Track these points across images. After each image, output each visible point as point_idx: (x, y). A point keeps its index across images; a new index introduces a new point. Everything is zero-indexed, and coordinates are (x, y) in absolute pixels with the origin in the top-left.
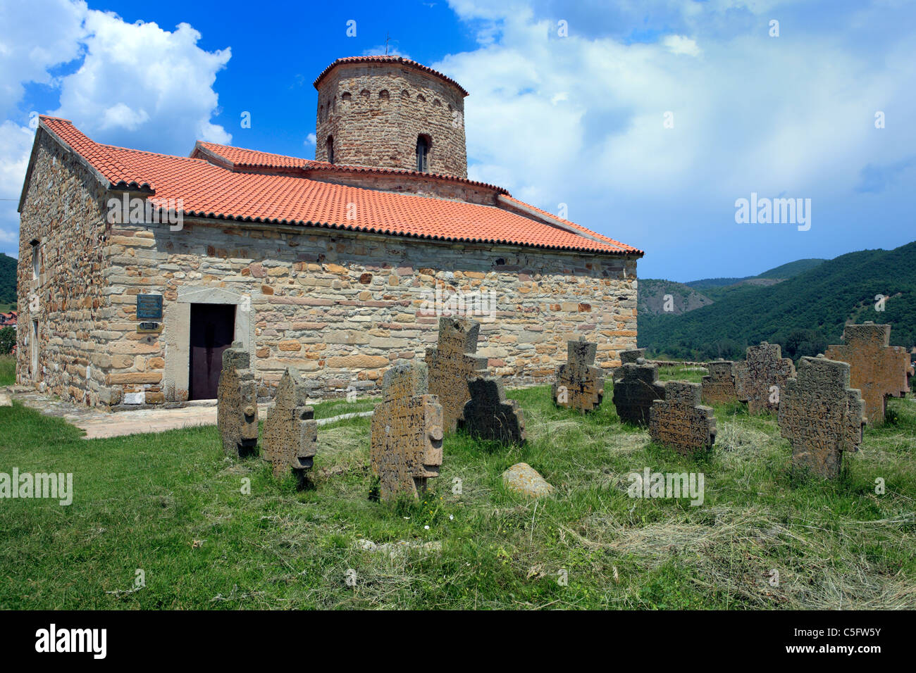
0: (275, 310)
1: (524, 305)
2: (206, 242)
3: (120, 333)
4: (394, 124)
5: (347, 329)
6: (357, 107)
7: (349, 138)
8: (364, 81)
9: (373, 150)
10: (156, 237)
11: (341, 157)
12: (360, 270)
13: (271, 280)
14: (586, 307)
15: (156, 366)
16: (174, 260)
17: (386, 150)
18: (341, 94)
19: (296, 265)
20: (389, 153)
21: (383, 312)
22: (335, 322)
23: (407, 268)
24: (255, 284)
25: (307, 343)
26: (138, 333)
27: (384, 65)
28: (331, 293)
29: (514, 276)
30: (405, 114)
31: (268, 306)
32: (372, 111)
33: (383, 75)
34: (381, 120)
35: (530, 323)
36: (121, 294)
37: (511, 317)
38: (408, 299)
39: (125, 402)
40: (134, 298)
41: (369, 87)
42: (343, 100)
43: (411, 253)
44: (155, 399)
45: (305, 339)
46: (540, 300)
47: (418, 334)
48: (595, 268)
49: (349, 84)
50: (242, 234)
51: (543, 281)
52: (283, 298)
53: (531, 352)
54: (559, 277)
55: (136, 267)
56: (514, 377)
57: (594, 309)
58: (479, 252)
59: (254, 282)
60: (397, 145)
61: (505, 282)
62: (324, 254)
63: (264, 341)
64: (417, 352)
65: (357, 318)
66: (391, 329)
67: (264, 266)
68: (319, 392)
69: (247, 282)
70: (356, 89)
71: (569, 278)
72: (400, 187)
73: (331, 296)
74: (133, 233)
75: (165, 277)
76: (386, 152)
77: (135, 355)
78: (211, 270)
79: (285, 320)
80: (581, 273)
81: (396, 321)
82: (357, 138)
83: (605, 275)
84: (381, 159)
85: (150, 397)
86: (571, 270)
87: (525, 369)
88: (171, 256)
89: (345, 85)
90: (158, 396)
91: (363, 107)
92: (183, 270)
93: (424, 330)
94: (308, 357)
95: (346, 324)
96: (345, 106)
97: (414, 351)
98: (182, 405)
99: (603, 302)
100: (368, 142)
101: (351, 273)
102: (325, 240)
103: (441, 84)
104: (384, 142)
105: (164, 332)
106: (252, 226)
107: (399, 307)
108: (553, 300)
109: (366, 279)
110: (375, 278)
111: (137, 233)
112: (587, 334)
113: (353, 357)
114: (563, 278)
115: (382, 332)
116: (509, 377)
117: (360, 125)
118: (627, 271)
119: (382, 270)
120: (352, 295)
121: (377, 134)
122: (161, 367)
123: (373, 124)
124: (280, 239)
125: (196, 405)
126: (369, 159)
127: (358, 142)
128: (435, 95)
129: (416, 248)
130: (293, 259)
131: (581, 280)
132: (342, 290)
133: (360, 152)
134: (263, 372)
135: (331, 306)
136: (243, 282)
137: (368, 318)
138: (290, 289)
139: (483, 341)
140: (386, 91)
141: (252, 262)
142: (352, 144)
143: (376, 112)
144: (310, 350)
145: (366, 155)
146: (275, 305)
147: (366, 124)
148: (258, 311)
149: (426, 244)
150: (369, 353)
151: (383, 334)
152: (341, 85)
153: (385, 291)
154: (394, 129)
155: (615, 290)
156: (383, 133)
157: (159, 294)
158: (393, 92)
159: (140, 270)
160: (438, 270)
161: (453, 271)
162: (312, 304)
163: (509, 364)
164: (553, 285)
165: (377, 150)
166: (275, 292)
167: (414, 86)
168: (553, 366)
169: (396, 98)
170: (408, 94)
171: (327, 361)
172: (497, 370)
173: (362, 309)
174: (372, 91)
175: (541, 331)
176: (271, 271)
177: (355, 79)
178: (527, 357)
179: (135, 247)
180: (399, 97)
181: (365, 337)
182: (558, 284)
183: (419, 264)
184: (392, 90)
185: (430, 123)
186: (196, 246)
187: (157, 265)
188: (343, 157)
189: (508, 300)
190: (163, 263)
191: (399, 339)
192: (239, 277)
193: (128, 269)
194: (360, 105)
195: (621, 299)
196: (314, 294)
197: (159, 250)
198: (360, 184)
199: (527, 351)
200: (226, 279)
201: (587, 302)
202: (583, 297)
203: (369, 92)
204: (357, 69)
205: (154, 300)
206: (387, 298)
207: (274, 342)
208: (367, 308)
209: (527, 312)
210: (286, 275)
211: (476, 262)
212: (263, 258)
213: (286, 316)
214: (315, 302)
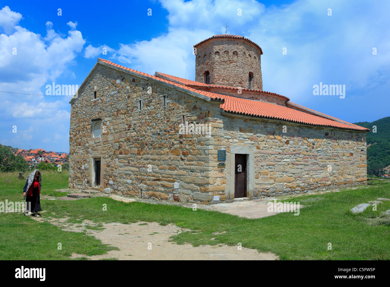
0: (261, 157)
1: (334, 153)
2: (239, 125)
3: (212, 167)
4: (240, 67)
5: (282, 165)
6: (222, 59)
7: (219, 73)
8: (226, 47)
9: (231, 79)
10: (224, 123)
11: (215, 81)
12: (286, 138)
13: (259, 143)
14: (352, 154)
15: (224, 183)
16: (229, 134)
17: (237, 79)
18: (214, 52)
19: (267, 136)
20: (239, 81)
21: (293, 157)
22: (279, 162)
23: (300, 137)
24: (254, 145)
25: (270, 172)
26: (218, 168)
27: (235, 40)
28: (278, 149)
29: (331, 141)
30: (244, 63)
31: (259, 155)
32: (229, 61)
33: (235, 44)
34: (234, 65)
35: (336, 162)
36: (212, 150)
37: (330, 159)
38: (300, 151)
39: (214, 200)
40: (216, 152)
41: (228, 50)
42: (215, 55)
43: (301, 131)
44: (223, 198)
45: (270, 170)
46: (339, 151)
47: (303, 167)
48: (354, 137)
49: (218, 47)
50: (250, 122)
51: (339, 143)
52: (263, 151)
53: (336, 175)
54: (344, 141)
55: (217, 137)
56: (332, 186)
57: (354, 155)
58: (320, 130)
59: (254, 144)
60: (242, 77)
61: (328, 143)
62: (275, 131)
63: (257, 171)
64: (303, 175)
65: (285, 160)
66: (295, 165)
67: (257, 137)
68: (274, 194)
69: (252, 144)
70: (222, 50)
71: (347, 141)
72: (253, 97)
73: (277, 150)
74: (216, 121)
75: (226, 141)
76: (237, 80)
77: (217, 178)
78: (241, 138)
79: (264, 161)
80: (350, 139)
81: (297, 161)
82: (223, 73)
83: (357, 140)
84: (234, 83)
85: (222, 197)
86: (347, 138)
87: (334, 182)
88: (228, 132)
89: (216, 48)
90: (224, 197)
91: (225, 59)
92: (232, 138)
93: (305, 165)
94: (271, 178)
95: (282, 163)
96: (217, 57)
97: (302, 175)
98: (232, 201)
99: (356, 152)
100: (228, 75)
101: (283, 140)
102: (275, 125)
103: (256, 49)
104: (236, 76)
105: (226, 167)
106: (254, 118)
107: (297, 155)
108: (342, 151)
109: (287, 143)
110: (291, 142)
111: (218, 121)
112: (352, 166)
113: (284, 177)
114: (345, 142)
115: (293, 166)
116: (330, 186)
117: (224, 67)
118: (363, 138)
119: (292, 138)
120: (284, 149)
121: (232, 72)
122: (225, 183)
123: (231, 67)
124: (262, 124)
125: (236, 201)
126: (229, 83)
127: (224, 75)
128: (254, 54)
129: (302, 128)
130: (266, 133)
131: (350, 142)
132: (281, 147)
133: (225, 80)
134: (257, 185)
135: (277, 155)
136: (251, 144)
137: (288, 160)
138: (265, 147)
139: (322, 170)
140: (236, 52)
141: (253, 135)
142: (220, 76)
143: (232, 61)
144: (271, 175)
145: (227, 81)
146: (261, 154)
147: (227, 67)
148: (255, 157)
149: (305, 127)
150: (289, 176)
151: (293, 167)
152: (215, 48)
153: (293, 148)
154: (240, 69)
155: (360, 147)
156: (235, 71)
157: (224, 149)
158: (239, 53)
159: (218, 138)
160: (309, 138)
161: (313, 139)
162: (272, 154)
163: (330, 180)
164: (342, 145)
165: (233, 79)
166: (260, 149)
167: (247, 50)
168: (342, 181)
169: (241, 55)
170: (245, 54)
171: (276, 179)
172: (327, 182)
173: (286, 156)
174: (229, 52)
175: (339, 165)
176: (259, 139)
177: (221, 46)
178: (335, 177)
179: (217, 128)
180: (242, 55)
181: (288, 169)
182: (343, 144)
183: (303, 136)
184: (239, 51)
185: (253, 67)
186: (236, 127)
187: (223, 136)
188: (216, 81)
189: (329, 152)
190: (226, 135)
191: (298, 169)
192: (249, 142)
193: (214, 138)
194: (224, 58)
195: (362, 151)
196: (272, 149)
197: (224, 129)
198: (234, 95)
199: (335, 174)
200: (246, 142)
201: (352, 152)
202: (351, 150)
203: (228, 52)
204: (222, 41)
205: (223, 152)
206: (294, 151)
207: (260, 171)
208: (288, 156)
209: (335, 157)
210: (264, 141)
211: (320, 135)
212: (257, 133)
213: (264, 159)
214: (273, 153)
